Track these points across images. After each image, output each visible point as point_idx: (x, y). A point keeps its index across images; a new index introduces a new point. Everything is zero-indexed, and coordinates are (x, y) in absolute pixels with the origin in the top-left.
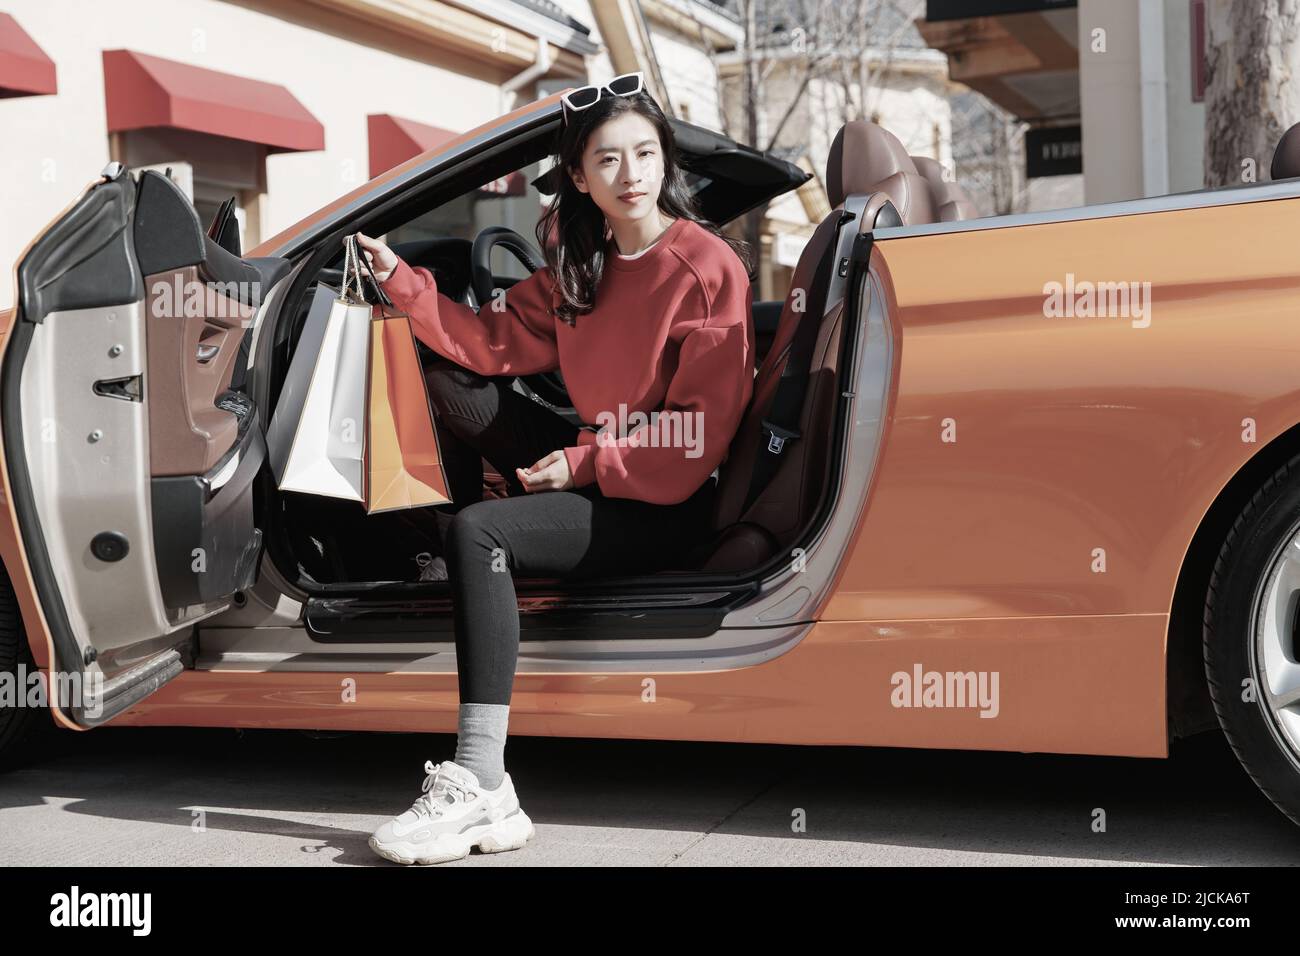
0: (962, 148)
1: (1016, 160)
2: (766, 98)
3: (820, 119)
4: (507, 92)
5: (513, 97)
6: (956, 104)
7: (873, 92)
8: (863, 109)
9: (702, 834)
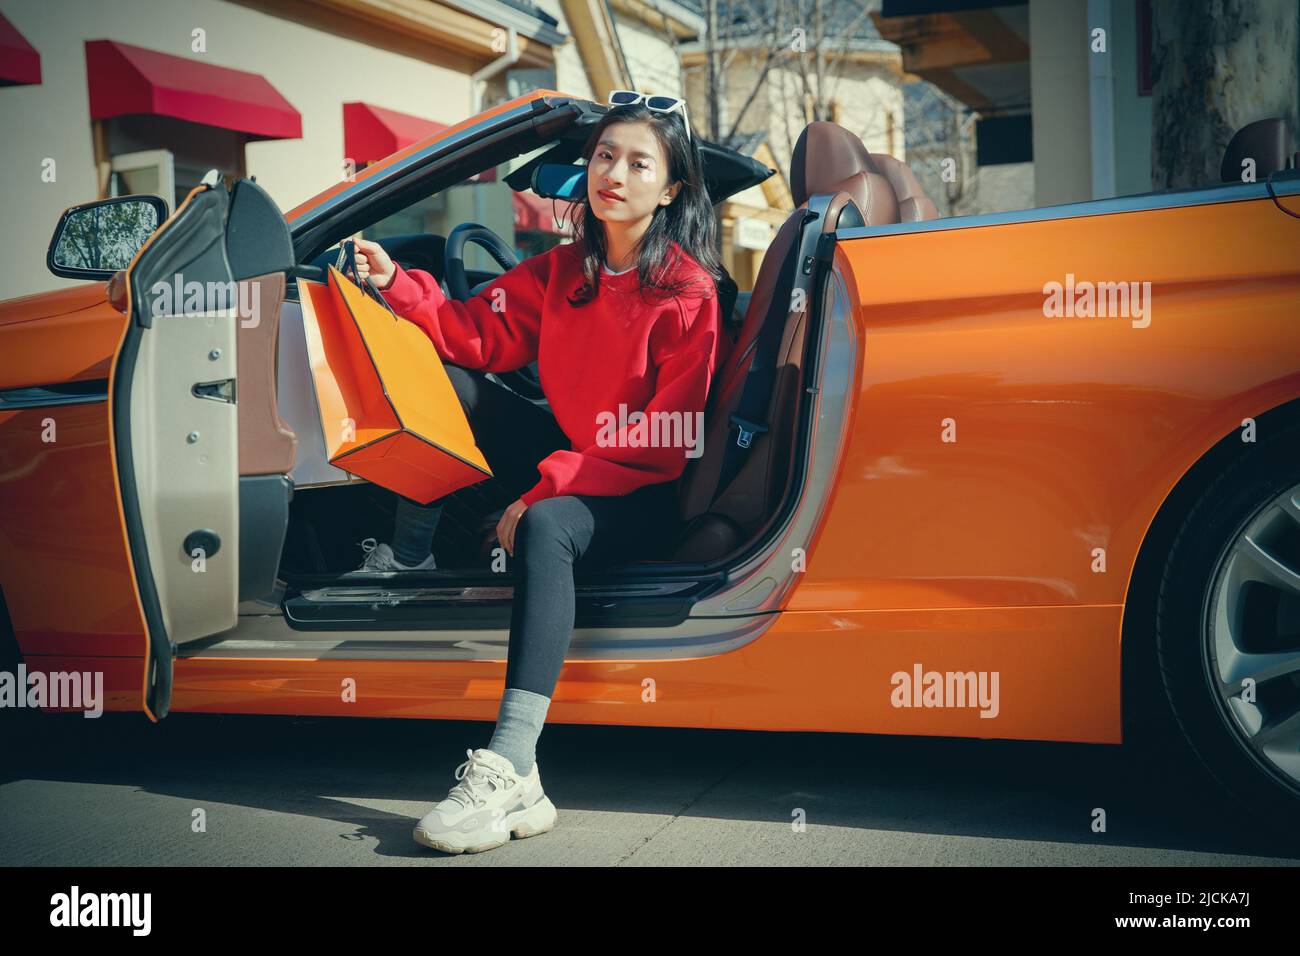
0: (914, 135)
1: (968, 146)
2: (727, 87)
3: (779, 107)
4: (478, 81)
5: (483, 86)
6: (910, 93)
7: (830, 81)
8: (820, 98)
9: (671, 817)
